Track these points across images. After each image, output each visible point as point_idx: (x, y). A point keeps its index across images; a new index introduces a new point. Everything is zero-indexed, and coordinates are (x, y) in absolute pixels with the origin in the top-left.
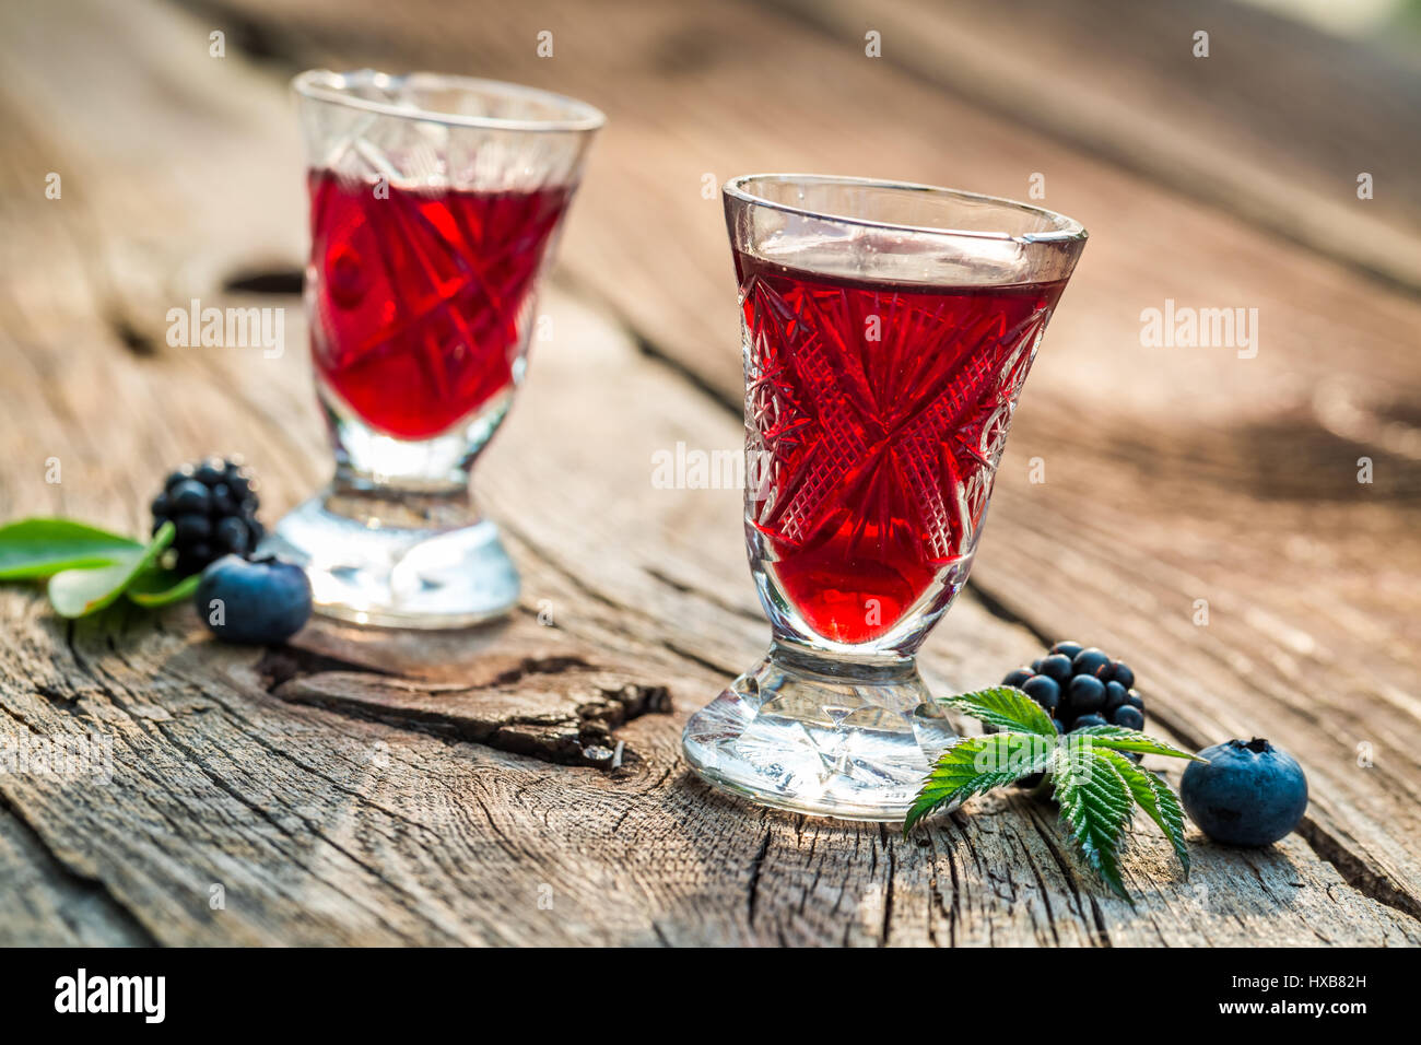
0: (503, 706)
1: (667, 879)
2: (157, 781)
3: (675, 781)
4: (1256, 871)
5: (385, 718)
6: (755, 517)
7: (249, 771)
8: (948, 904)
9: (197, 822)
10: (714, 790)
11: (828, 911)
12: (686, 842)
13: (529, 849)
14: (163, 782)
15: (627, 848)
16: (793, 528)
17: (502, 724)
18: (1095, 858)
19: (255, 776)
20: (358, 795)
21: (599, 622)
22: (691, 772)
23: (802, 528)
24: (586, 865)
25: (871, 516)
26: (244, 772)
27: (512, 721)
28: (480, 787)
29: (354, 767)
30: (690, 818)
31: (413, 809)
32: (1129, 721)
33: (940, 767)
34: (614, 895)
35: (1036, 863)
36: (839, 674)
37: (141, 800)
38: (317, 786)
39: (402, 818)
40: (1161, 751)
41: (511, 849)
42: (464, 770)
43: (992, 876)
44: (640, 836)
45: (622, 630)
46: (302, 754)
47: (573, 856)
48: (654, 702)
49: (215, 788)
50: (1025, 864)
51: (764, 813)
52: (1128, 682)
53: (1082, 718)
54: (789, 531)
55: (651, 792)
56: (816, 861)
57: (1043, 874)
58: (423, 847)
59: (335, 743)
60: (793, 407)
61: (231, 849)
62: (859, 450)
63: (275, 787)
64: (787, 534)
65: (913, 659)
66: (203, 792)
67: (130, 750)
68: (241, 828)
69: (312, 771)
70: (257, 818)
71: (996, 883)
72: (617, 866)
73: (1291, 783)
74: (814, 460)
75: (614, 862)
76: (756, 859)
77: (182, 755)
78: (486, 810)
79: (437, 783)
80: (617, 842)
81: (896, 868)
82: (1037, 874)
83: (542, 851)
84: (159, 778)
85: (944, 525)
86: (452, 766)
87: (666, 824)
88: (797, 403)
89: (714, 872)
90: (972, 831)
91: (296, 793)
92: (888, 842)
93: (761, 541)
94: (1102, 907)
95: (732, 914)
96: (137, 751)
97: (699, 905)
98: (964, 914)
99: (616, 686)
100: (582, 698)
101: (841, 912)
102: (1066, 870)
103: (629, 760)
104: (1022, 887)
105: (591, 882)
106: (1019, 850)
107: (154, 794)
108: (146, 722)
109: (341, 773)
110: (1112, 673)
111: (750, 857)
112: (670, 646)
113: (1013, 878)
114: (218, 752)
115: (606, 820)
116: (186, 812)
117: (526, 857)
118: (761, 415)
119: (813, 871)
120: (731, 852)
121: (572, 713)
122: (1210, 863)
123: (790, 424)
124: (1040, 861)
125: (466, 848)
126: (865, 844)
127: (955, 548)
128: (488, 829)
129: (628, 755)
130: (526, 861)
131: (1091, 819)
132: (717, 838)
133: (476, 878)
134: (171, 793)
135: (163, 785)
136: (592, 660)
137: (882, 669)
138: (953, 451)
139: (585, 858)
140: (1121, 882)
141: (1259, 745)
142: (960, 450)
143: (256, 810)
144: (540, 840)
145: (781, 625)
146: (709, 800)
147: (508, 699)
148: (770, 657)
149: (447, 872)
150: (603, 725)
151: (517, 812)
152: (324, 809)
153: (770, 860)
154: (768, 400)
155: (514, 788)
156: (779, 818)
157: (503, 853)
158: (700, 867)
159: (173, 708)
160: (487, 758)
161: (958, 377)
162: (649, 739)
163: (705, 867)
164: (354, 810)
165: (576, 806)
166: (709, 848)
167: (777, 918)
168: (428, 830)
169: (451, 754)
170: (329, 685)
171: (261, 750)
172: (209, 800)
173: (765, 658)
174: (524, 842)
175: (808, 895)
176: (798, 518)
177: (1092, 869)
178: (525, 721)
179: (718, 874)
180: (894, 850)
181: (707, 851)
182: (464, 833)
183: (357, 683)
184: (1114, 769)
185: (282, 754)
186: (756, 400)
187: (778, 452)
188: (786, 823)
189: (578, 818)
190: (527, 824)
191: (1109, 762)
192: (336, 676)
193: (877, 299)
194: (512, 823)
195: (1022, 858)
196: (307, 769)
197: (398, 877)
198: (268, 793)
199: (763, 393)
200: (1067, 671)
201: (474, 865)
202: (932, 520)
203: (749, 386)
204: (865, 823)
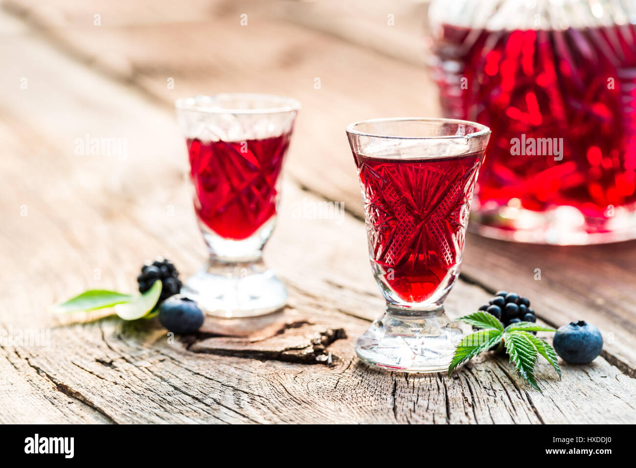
0: (282, 344)
1: (359, 405)
2: (152, 391)
3: (354, 366)
4: (587, 373)
5: (235, 354)
6: (374, 258)
7: (187, 382)
8: (470, 401)
9: (172, 405)
10: (371, 367)
11: (425, 410)
12: (364, 389)
13: (304, 400)
14: (154, 391)
15: (341, 395)
16: (390, 260)
17: (282, 351)
18: (525, 375)
19: (190, 384)
20: (232, 387)
21: (311, 305)
22: (360, 361)
23: (394, 260)
24: (328, 403)
25: (420, 252)
26: (185, 383)
27: (286, 350)
28: (279, 378)
29: (228, 376)
30: (364, 380)
31: (255, 389)
32: (530, 319)
33: (459, 347)
34: (340, 413)
35: (501, 380)
36: (414, 315)
37: (147, 399)
38: (215, 385)
39: (251, 393)
40: (544, 330)
41: (297, 401)
42: (271, 371)
43: (485, 388)
44: (345, 389)
45: (319, 307)
46: (207, 373)
47: (321, 400)
48: (339, 335)
49: (176, 391)
50: (497, 381)
51: (392, 374)
52: (528, 304)
53: (511, 320)
54: (389, 262)
55: (346, 371)
56: (416, 391)
57: (505, 385)
58: (262, 404)
59: (218, 367)
60: (385, 213)
61: (188, 414)
62: (413, 227)
63: (199, 388)
64: (388, 263)
65: (442, 306)
66: (171, 393)
67: (139, 380)
68: (189, 406)
69: (212, 379)
70: (195, 401)
71: (487, 390)
72: (340, 402)
73: (596, 337)
74: (395, 233)
75: (338, 401)
76: (392, 393)
77: (159, 380)
78: (284, 387)
79: (262, 378)
80: (337, 392)
81: (447, 389)
82: (502, 385)
83: (309, 400)
84: (153, 390)
85: (449, 252)
86: (266, 370)
87: (354, 384)
88: (386, 211)
89: (378, 400)
90: (474, 371)
91: (208, 389)
92: (442, 379)
93: (377, 267)
94: (530, 395)
95: (388, 416)
96: (141, 380)
97: (375, 414)
98: (477, 404)
99: (323, 331)
100: (311, 337)
101: (430, 410)
102: (513, 382)
103: (334, 359)
104: (498, 391)
105: (330, 410)
106: (494, 376)
107: (152, 396)
108: (141, 368)
109: (223, 379)
110: (520, 301)
111: (390, 392)
112: (340, 311)
113: (493, 388)
114: (173, 376)
115: (331, 384)
116: (167, 402)
117: (303, 403)
118: (372, 218)
119: (416, 395)
120: (382, 391)
121: (310, 343)
122: (568, 372)
123: (384, 219)
124: (503, 380)
125: (279, 403)
126: (434, 381)
127: (454, 260)
128: (286, 394)
129: (334, 358)
130: (304, 405)
131: (522, 360)
132: (376, 386)
133: (286, 414)
134: (159, 395)
135: (155, 392)
136: (311, 321)
137: (431, 312)
138: (450, 222)
139: (327, 401)
140: (536, 384)
141: (582, 324)
142: (452, 222)
143: (194, 398)
144: (307, 396)
145: (390, 299)
146: (369, 371)
147: (283, 341)
148: (386, 312)
149: (274, 413)
150: (322, 347)
151: (296, 386)
152: (220, 394)
153: (398, 392)
154: (374, 211)
155: (293, 376)
156: (398, 375)
157: (294, 403)
158: (372, 399)
159: (152, 361)
160: (280, 366)
161: (448, 193)
162: (340, 350)
163: (373, 398)
164: (232, 393)
165: (318, 380)
166: (374, 390)
167: (406, 415)
168: (262, 397)
169: (265, 366)
170: (211, 344)
171: (190, 373)
172: (174, 396)
173: (384, 313)
174: (301, 397)
175: (416, 404)
176: (391, 256)
177: (525, 380)
178: (291, 349)
179: (379, 400)
180: (445, 382)
181: (373, 392)
182: (277, 396)
183: (221, 342)
184: (528, 339)
185: (198, 374)
186: (370, 211)
187: (381, 231)
188: (401, 377)
189: (320, 385)
190: (301, 390)
191: (525, 337)
192: (213, 340)
193: (413, 167)
194: (295, 390)
195: (495, 379)
196: (210, 379)
197: (255, 417)
198: (197, 391)
199: (372, 208)
200: (503, 302)
201: (284, 409)
202: (445, 251)
203: (366, 206)
204: (432, 373)
